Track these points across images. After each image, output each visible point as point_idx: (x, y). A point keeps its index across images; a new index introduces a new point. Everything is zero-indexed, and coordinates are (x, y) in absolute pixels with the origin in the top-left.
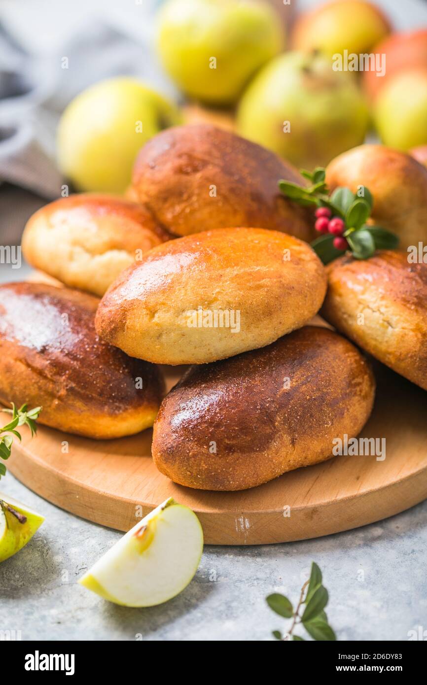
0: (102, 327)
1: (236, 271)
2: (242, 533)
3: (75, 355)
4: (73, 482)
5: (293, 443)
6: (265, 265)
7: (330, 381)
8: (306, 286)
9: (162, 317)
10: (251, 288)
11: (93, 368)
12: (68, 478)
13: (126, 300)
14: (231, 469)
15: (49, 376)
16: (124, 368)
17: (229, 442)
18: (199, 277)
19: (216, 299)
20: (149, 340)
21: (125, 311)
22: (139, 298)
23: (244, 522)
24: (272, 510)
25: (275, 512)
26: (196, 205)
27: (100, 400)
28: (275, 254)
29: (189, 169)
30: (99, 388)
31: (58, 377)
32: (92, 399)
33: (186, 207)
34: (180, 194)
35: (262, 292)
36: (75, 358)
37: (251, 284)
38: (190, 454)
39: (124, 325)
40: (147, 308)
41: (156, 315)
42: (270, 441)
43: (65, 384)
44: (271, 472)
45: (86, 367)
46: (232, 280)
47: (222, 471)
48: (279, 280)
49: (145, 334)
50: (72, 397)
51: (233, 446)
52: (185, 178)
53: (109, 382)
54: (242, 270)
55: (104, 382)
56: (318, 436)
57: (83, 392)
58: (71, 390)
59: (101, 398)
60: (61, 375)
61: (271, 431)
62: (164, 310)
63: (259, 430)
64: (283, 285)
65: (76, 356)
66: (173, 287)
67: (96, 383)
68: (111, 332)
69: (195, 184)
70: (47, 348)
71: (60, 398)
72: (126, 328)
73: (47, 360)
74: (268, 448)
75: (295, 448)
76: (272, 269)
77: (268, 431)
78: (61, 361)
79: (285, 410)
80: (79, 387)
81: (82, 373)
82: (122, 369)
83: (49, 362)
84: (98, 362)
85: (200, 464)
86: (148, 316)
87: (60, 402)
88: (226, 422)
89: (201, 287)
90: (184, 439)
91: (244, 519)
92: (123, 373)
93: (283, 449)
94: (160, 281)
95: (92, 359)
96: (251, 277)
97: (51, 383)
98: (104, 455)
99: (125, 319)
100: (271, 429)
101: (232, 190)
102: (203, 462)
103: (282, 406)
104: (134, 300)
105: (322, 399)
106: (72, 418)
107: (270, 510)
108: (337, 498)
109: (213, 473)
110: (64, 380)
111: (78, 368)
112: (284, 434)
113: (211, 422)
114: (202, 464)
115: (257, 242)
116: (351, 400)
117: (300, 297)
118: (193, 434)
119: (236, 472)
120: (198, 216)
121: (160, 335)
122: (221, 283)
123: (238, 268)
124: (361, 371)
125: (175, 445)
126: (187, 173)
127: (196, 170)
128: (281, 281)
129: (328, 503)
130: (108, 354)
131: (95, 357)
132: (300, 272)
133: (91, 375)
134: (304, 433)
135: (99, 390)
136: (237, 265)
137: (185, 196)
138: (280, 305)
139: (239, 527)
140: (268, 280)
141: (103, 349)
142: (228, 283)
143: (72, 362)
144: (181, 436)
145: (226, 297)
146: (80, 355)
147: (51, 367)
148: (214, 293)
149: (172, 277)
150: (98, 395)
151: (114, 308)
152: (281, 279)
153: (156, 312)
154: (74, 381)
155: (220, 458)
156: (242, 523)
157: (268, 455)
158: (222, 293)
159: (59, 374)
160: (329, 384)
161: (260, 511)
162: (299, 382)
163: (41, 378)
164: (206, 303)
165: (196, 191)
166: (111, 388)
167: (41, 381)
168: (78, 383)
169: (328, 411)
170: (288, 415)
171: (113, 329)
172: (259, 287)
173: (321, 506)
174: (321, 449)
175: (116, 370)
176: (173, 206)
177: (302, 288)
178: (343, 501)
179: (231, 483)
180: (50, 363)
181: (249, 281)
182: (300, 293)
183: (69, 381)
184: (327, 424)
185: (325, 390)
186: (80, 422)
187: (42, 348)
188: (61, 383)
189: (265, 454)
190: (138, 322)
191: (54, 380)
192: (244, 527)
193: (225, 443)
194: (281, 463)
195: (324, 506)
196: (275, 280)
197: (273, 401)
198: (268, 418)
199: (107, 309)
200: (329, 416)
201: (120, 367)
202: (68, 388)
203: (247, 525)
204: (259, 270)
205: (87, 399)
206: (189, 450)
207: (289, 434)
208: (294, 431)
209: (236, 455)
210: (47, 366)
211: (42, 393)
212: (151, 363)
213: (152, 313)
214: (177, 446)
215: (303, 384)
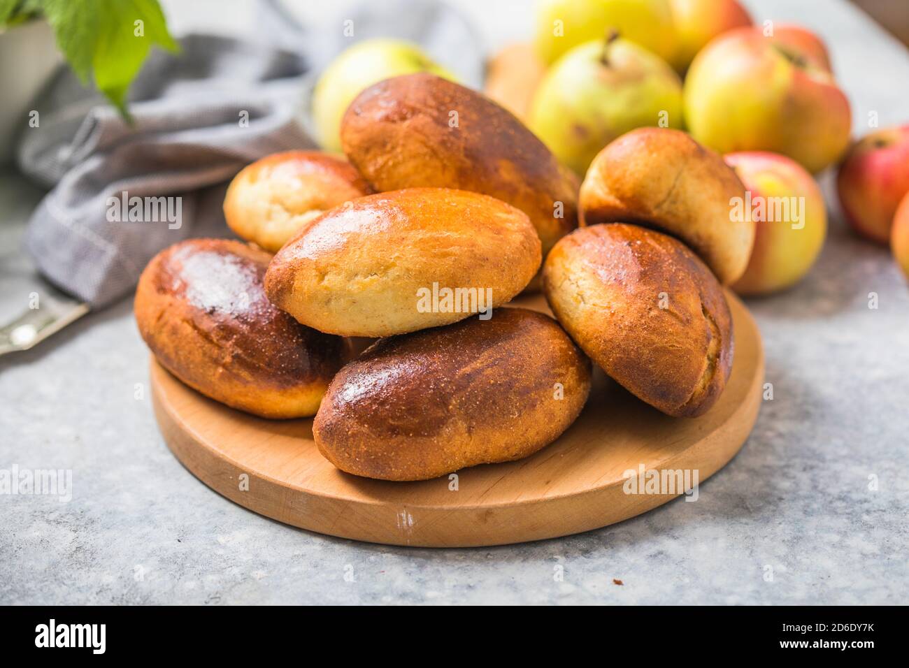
0: (269, 287)
1: (420, 235)
2: (405, 531)
3: (246, 318)
4: (227, 460)
5: (469, 431)
6: (457, 231)
7: (523, 366)
8: (505, 259)
9: (332, 280)
10: (435, 255)
11: (263, 334)
12: (222, 455)
13: (296, 258)
14: (393, 454)
15: (215, 340)
16: (298, 338)
17: (393, 423)
18: (379, 238)
19: (393, 265)
20: (317, 305)
21: (293, 271)
22: (310, 257)
23: (407, 517)
24: (439, 507)
25: (443, 509)
26: (400, 158)
27: (268, 371)
28: (472, 220)
29: (396, 117)
30: (267, 357)
31: (223, 342)
32: (259, 368)
33: (388, 160)
34: (384, 145)
35: (449, 261)
36: (245, 322)
37: (436, 251)
38: (350, 433)
39: (291, 286)
40: (317, 269)
41: (326, 277)
42: (441, 426)
43: (231, 349)
44: (443, 463)
45: (255, 333)
46: (415, 244)
47: (382, 454)
48: (471, 249)
49: (312, 298)
50: (237, 366)
51: (398, 427)
52: (390, 126)
53: (279, 352)
54: (428, 235)
55: (273, 350)
56: (501, 428)
57: (249, 360)
58: (236, 357)
59: (268, 369)
60: (228, 340)
61: (443, 415)
62: (335, 272)
63: (429, 412)
64: (475, 255)
65: (246, 320)
66: (348, 247)
67: (265, 352)
68: (277, 293)
69: (401, 134)
70: (216, 309)
71: (224, 366)
72: (293, 290)
73: (215, 322)
74: (438, 434)
75: (471, 438)
76: (465, 236)
77: (440, 414)
78: (230, 324)
79: (462, 393)
80: (246, 355)
81: (250, 339)
82: (295, 338)
83: (217, 324)
84: (269, 328)
85: (359, 445)
86: (318, 278)
87: (225, 371)
88: (392, 400)
89: (379, 249)
90: (343, 416)
91: (407, 514)
92: (296, 342)
93: (457, 437)
94: (335, 240)
95: (264, 324)
96: (438, 243)
97: (217, 348)
98: (270, 435)
99: (293, 279)
100: (444, 412)
101: (443, 143)
102: (362, 443)
103: (460, 388)
104: (304, 259)
105: (510, 386)
106: (237, 390)
107: (436, 507)
108: (518, 500)
109: (373, 457)
110: (230, 346)
111: (246, 332)
112: (459, 420)
113: (376, 399)
114: (361, 445)
115: (454, 204)
116: (546, 391)
117: (496, 271)
118: (354, 410)
119: (400, 457)
120: (402, 170)
121: (329, 301)
122: (402, 247)
123: (424, 231)
124: (566, 362)
125: (334, 422)
126: (394, 122)
127: (403, 118)
128: (473, 251)
129: (505, 505)
130: (283, 320)
131: (267, 322)
132: (500, 242)
133: (260, 341)
134: (484, 421)
135: (267, 359)
136: (423, 228)
137: (389, 147)
138: (469, 277)
139: (401, 524)
140: (457, 248)
141: (277, 314)
142: (410, 247)
143: (241, 326)
144: (342, 412)
145: (406, 262)
146: (251, 319)
147: (218, 330)
148: (392, 257)
149: (349, 236)
150: (266, 365)
151: (282, 266)
152: (474, 248)
153: (326, 274)
154: (240, 347)
155: (382, 440)
156: (404, 518)
157: (438, 442)
158: (401, 258)
159: (226, 338)
160: (520, 369)
161: (425, 506)
162: (485, 363)
163: (206, 342)
164: (382, 267)
165: (401, 142)
166: (280, 357)
167: (207, 346)
168: (245, 350)
169: (515, 400)
170: (466, 399)
171: (279, 290)
172: (445, 255)
173: (496, 508)
174: (505, 444)
175: (289, 339)
176: (375, 157)
177: (500, 261)
178: (523, 505)
179: (393, 469)
180: (217, 326)
181: (434, 247)
182: (496, 266)
183: (235, 347)
184: (513, 414)
185: (514, 376)
186: (246, 395)
187: (211, 309)
188: (227, 348)
189: (435, 440)
190: (306, 283)
191: (220, 345)
192: (407, 523)
193: (389, 423)
194: (453, 454)
195: (499, 508)
196: (466, 249)
197: (450, 382)
198: (442, 400)
199: (276, 267)
200: (516, 406)
201: (294, 336)
202: (233, 354)
203: (411, 522)
204: (448, 236)
205: (253, 369)
206: (348, 428)
207: (465, 421)
208: (472, 418)
209: (400, 438)
210: (214, 329)
211: (207, 360)
212: (320, 332)
213: (322, 275)
214: (336, 423)
215: (488, 366)
